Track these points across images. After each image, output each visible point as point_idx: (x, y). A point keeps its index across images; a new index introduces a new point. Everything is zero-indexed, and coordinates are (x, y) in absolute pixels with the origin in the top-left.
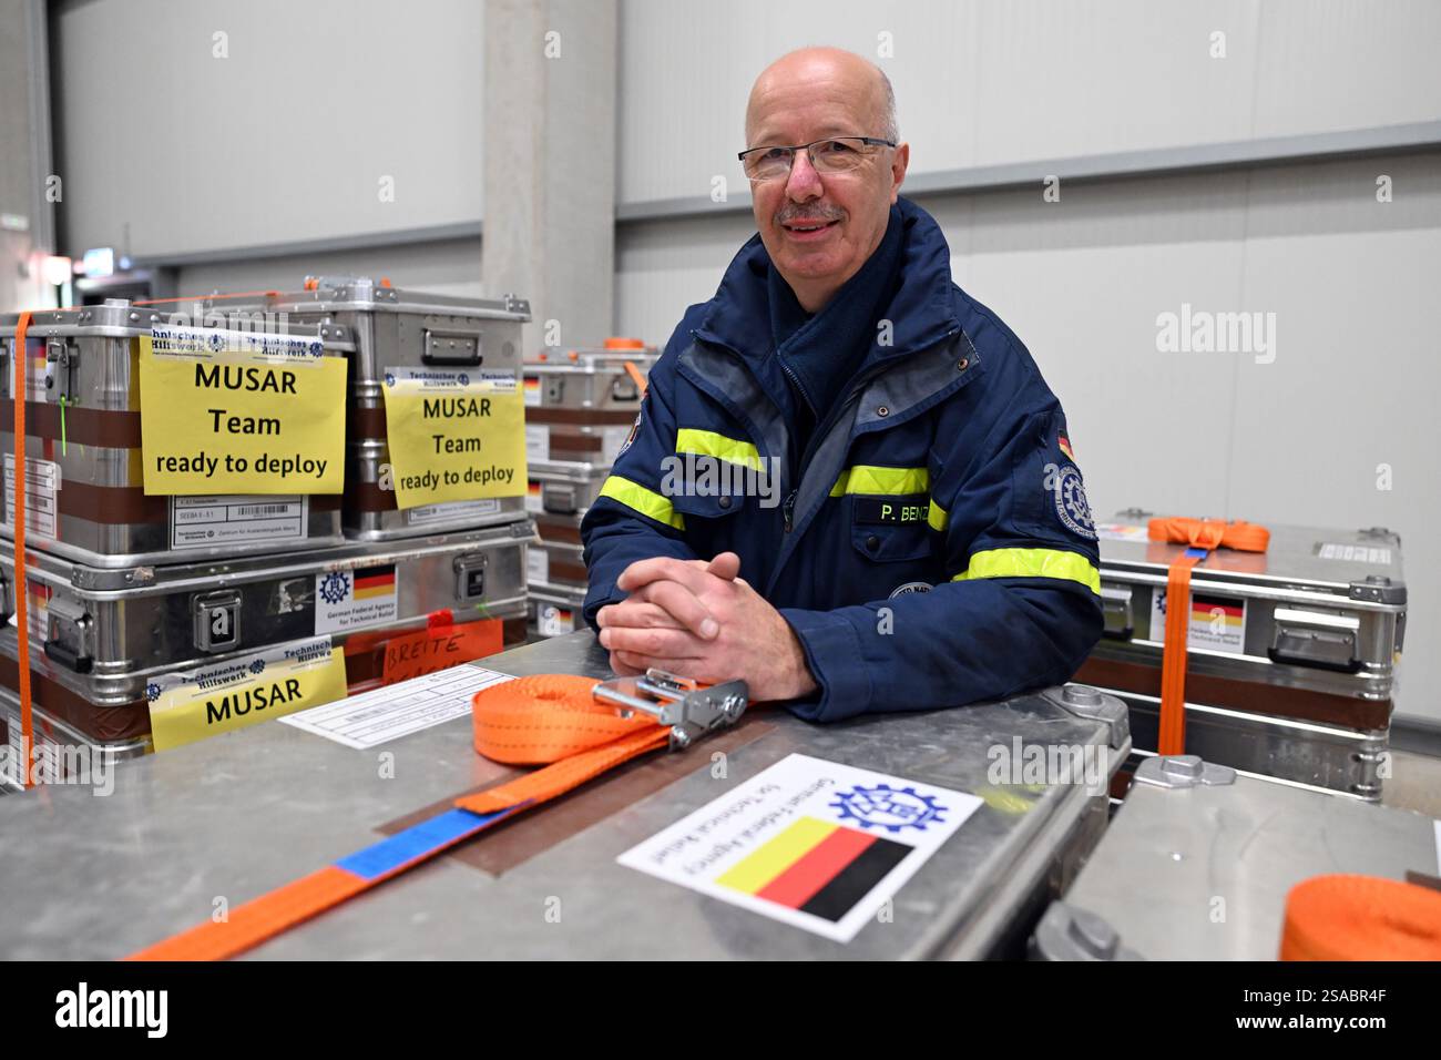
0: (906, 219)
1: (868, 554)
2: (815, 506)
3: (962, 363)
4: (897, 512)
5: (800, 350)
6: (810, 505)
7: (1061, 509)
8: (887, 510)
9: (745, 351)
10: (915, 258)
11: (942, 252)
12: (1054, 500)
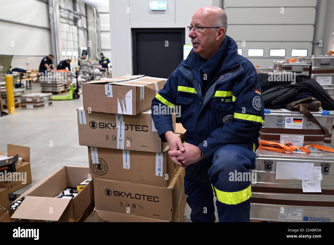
0: (229, 40)
1: (219, 109)
2: (208, 99)
3: (240, 70)
4: (225, 100)
5: (205, 67)
6: (207, 99)
7: (253, 105)
8: (223, 100)
9: (192, 68)
10: (230, 49)
11: (236, 48)
12: (252, 103)
